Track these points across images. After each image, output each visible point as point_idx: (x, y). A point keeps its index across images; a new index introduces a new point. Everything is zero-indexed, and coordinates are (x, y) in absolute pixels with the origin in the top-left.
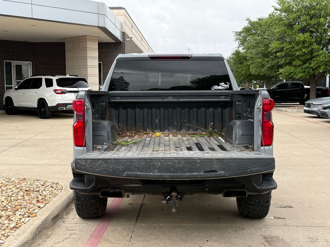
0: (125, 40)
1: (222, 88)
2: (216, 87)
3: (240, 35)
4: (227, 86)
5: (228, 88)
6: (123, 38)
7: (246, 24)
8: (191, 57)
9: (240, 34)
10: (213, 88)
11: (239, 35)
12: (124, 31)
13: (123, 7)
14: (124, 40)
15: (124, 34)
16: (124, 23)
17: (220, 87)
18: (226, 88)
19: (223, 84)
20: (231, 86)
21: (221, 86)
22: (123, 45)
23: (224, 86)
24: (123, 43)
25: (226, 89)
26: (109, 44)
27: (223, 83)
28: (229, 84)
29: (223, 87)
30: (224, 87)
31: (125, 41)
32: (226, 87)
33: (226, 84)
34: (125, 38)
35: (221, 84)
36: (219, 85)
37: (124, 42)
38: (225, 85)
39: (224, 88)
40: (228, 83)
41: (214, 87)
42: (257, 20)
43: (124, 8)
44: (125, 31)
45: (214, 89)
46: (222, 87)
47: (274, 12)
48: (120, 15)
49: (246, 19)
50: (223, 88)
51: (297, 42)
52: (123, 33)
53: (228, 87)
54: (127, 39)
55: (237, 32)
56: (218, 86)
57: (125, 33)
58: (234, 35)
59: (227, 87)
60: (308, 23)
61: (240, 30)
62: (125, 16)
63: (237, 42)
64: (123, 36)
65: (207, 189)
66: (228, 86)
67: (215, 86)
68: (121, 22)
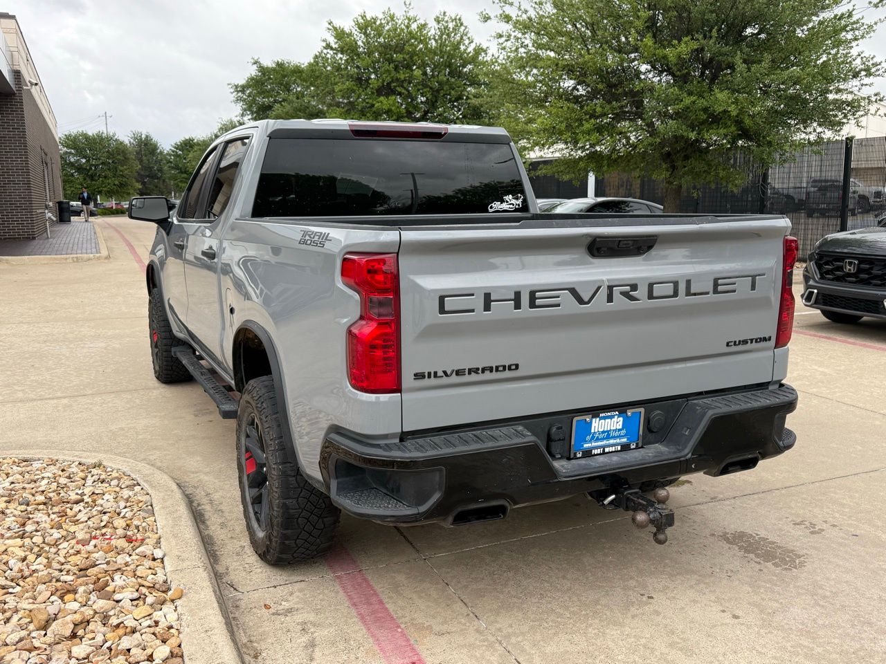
1: (508, 206)
2: (497, 205)
3: (243, 91)
4: (518, 203)
5: (521, 206)
6: (16, 84)
7: (253, 71)
8: (445, 134)
9: (243, 89)
10: (491, 208)
11: (240, 91)
12: (16, 68)
13: (10, 14)
14: (19, 88)
15: (17, 74)
16: (16, 49)
17: (505, 206)
18: (517, 207)
19: (511, 198)
20: (525, 201)
21: (507, 202)
23: (512, 202)
24: (18, 96)
25: (516, 210)
27: (511, 196)
28: (522, 197)
29: (511, 204)
30: (513, 205)
31: (21, 91)
32: (516, 205)
33: (517, 198)
34: (21, 84)
35: (506, 198)
36: (502, 201)
37: (19, 94)
38: (514, 201)
39: (512, 208)
40: (519, 195)
41: (493, 204)
42: (274, 66)
43: (13, 17)
44: (20, 69)
45: (492, 210)
46: (509, 204)
47: (322, 52)
49: (253, 61)
50: (511, 206)
51: (375, 112)
52: (15, 72)
54: (24, 87)
55: (237, 86)
56: (501, 203)
57: (19, 73)
58: (232, 90)
59: (519, 205)
60: (393, 77)
61: (242, 82)
62: (17, 34)
63: (238, 105)
64: (16, 78)
66: (519, 202)
67: (495, 204)
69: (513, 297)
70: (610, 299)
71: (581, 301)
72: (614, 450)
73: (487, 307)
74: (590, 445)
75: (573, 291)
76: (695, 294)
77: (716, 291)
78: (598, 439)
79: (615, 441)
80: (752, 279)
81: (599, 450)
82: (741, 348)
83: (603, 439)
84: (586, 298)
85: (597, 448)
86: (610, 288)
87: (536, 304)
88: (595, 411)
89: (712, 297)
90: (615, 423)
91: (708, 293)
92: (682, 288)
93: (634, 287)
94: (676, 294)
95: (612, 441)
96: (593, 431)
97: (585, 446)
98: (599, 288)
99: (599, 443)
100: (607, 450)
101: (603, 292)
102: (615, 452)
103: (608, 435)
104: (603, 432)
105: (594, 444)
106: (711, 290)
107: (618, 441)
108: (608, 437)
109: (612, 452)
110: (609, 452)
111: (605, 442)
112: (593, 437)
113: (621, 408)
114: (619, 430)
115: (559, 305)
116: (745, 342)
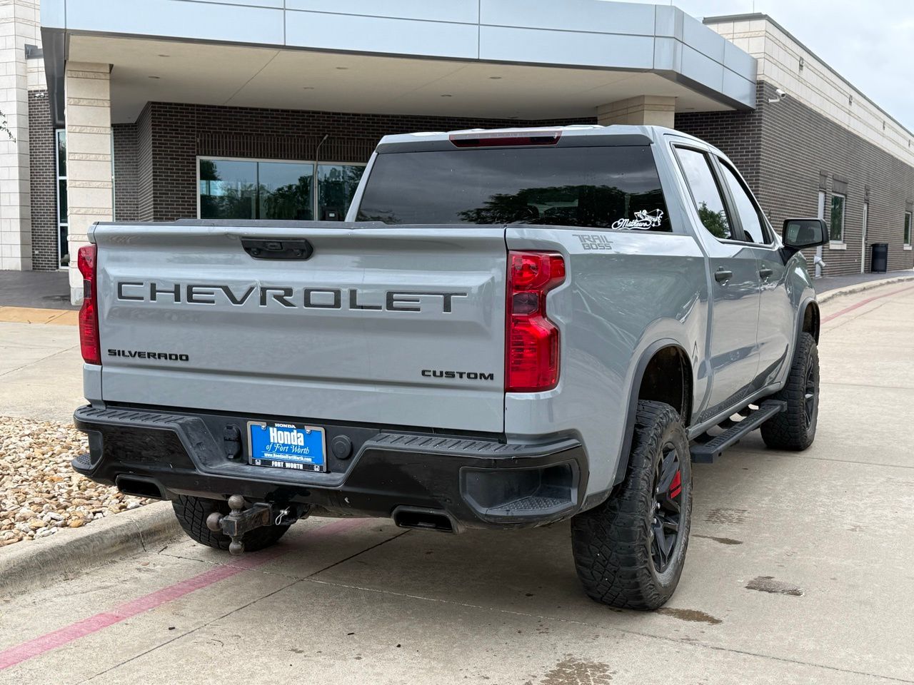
0: (762, 101)
1: (641, 224)
2: (624, 223)
4: (655, 220)
5: (659, 224)
6: (757, 98)
8: (558, 138)
10: (616, 226)
12: (760, 78)
13: (764, 14)
14: (759, 102)
15: (760, 87)
16: (763, 55)
18: (654, 225)
19: (645, 215)
20: (666, 219)
21: (639, 219)
22: (755, 116)
23: (646, 219)
24: (758, 112)
25: (652, 230)
26: (718, 114)
27: (645, 212)
28: (662, 213)
29: (644, 222)
30: (648, 222)
31: (761, 105)
32: (653, 222)
33: (654, 214)
34: (762, 98)
35: (638, 214)
36: (632, 218)
37: (759, 109)
38: (649, 218)
39: (646, 227)
40: (658, 210)
41: (618, 222)
43: (766, 17)
44: (766, 79)
45: (617, 229)
46: (642, 222)
48: (753, 34)
50: (645, 224)
52: (758, 84)
53: (659, 222)
54: (770, 101)
56: (631, 220)
57: (763, 83)
59: (656, 223)
62: (767, 35)
64: (757, 91)
65: (346, 500)
66: (658, 219)
67: (621, 221)
68: (753, 55)
69: (173, 289)
70: (263, 301)
71: (234, 300)
72: (295, 467)
73: (153, 297)
74: (271, 455)
75: (226, 289)
76: (362, 307)
77: (390, 307)
78: (278, 452)
79: (298, 458)
80: (445, 298)
81: (279, 463)
82: (445, 380)
83: (284, 453)
84: (239, 297)
85: (277, 460)
86: (264, 290)
87: (193, 298)
88: (272, 419)
89: (385, 313)
90: (295, 438)
91: (379, 308)
92: (345, 299)
93: (289, 292)
94: (337, 304)
95: (295, 458)
96: (272, 441)
97: (266, 455)
98: (251, 289)
99: (281, 456)
100: (288, 465)
101: (256, 294)
102: (297, 469)
103: (289, 449)
104: (284, 445)
105: (275, 456)
106: (384, 305)
107: (302, 458)
108: (290, 452)
109: (293, 469)
110: (290, 468)
111: (286, 457)
112: (273, 448)
113: (299, 422)
114: (301, 447)
115: (213, 302)
116: (450, 375)
